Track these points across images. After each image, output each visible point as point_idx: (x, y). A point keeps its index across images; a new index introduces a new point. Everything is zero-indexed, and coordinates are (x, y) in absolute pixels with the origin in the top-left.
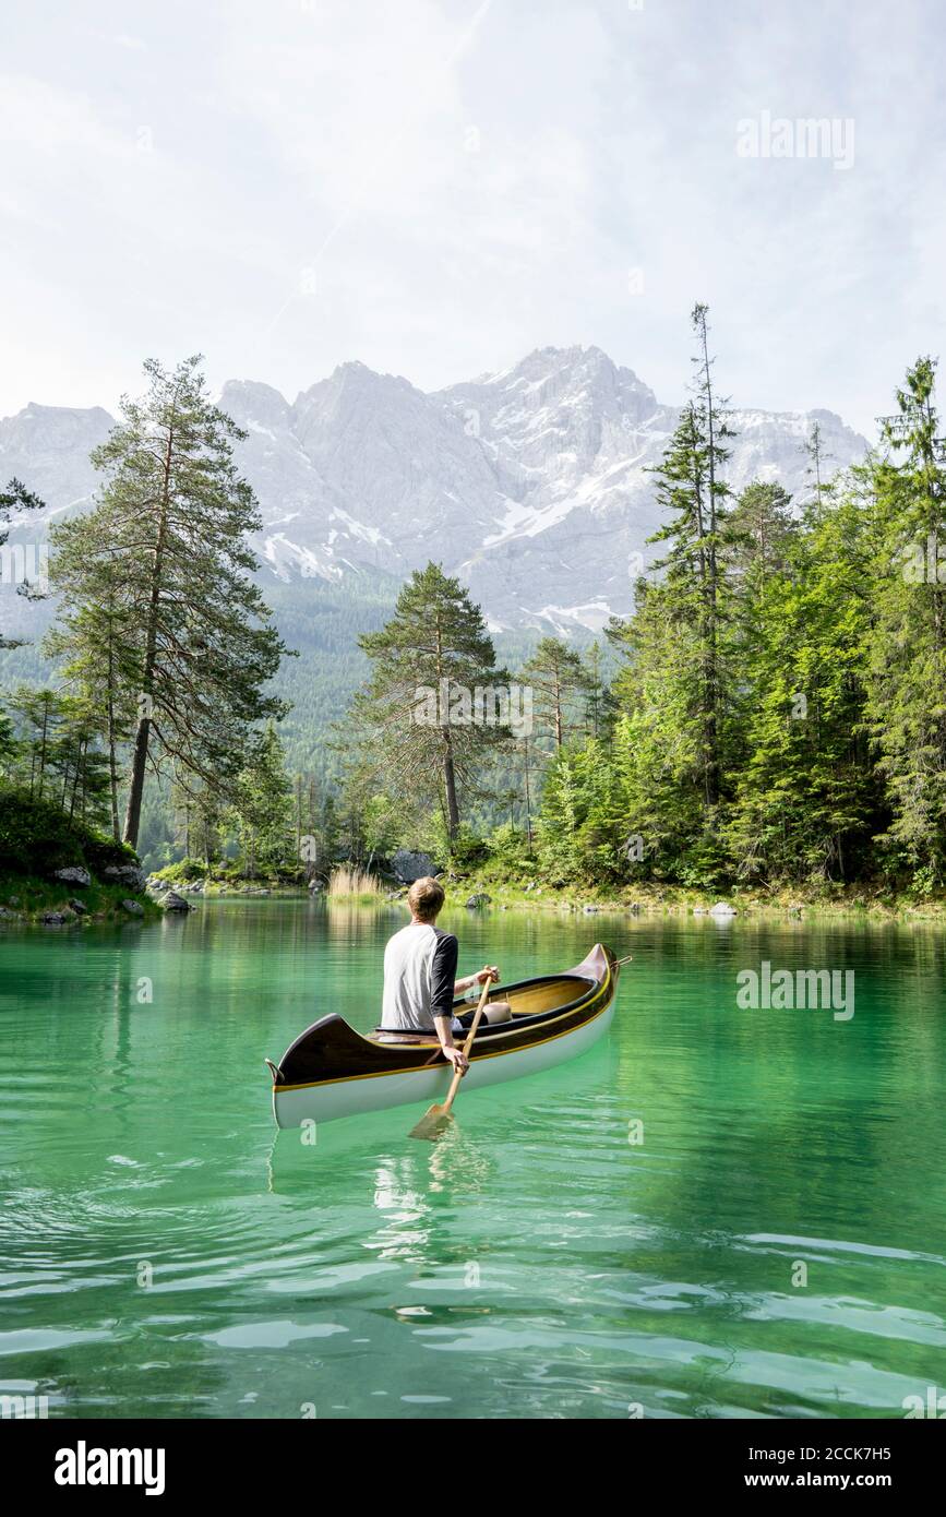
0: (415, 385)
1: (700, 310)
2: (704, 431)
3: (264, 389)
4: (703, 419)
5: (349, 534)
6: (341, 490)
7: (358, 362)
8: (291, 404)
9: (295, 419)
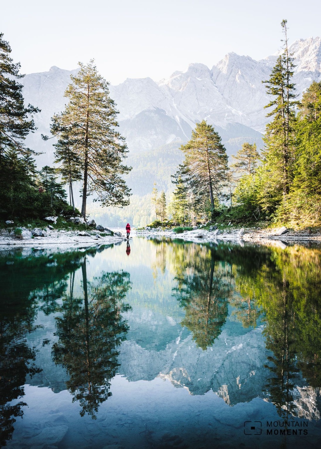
0: (253, 59)
1: (285, 22)
2: (285, 66)
3: (203, 66)
4: (285, 62)
5: (232, 113)
6: (229, 99)
7: (233, 52)
8: (211, 70)
9: (212, 75)
